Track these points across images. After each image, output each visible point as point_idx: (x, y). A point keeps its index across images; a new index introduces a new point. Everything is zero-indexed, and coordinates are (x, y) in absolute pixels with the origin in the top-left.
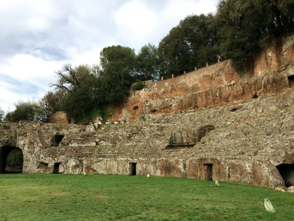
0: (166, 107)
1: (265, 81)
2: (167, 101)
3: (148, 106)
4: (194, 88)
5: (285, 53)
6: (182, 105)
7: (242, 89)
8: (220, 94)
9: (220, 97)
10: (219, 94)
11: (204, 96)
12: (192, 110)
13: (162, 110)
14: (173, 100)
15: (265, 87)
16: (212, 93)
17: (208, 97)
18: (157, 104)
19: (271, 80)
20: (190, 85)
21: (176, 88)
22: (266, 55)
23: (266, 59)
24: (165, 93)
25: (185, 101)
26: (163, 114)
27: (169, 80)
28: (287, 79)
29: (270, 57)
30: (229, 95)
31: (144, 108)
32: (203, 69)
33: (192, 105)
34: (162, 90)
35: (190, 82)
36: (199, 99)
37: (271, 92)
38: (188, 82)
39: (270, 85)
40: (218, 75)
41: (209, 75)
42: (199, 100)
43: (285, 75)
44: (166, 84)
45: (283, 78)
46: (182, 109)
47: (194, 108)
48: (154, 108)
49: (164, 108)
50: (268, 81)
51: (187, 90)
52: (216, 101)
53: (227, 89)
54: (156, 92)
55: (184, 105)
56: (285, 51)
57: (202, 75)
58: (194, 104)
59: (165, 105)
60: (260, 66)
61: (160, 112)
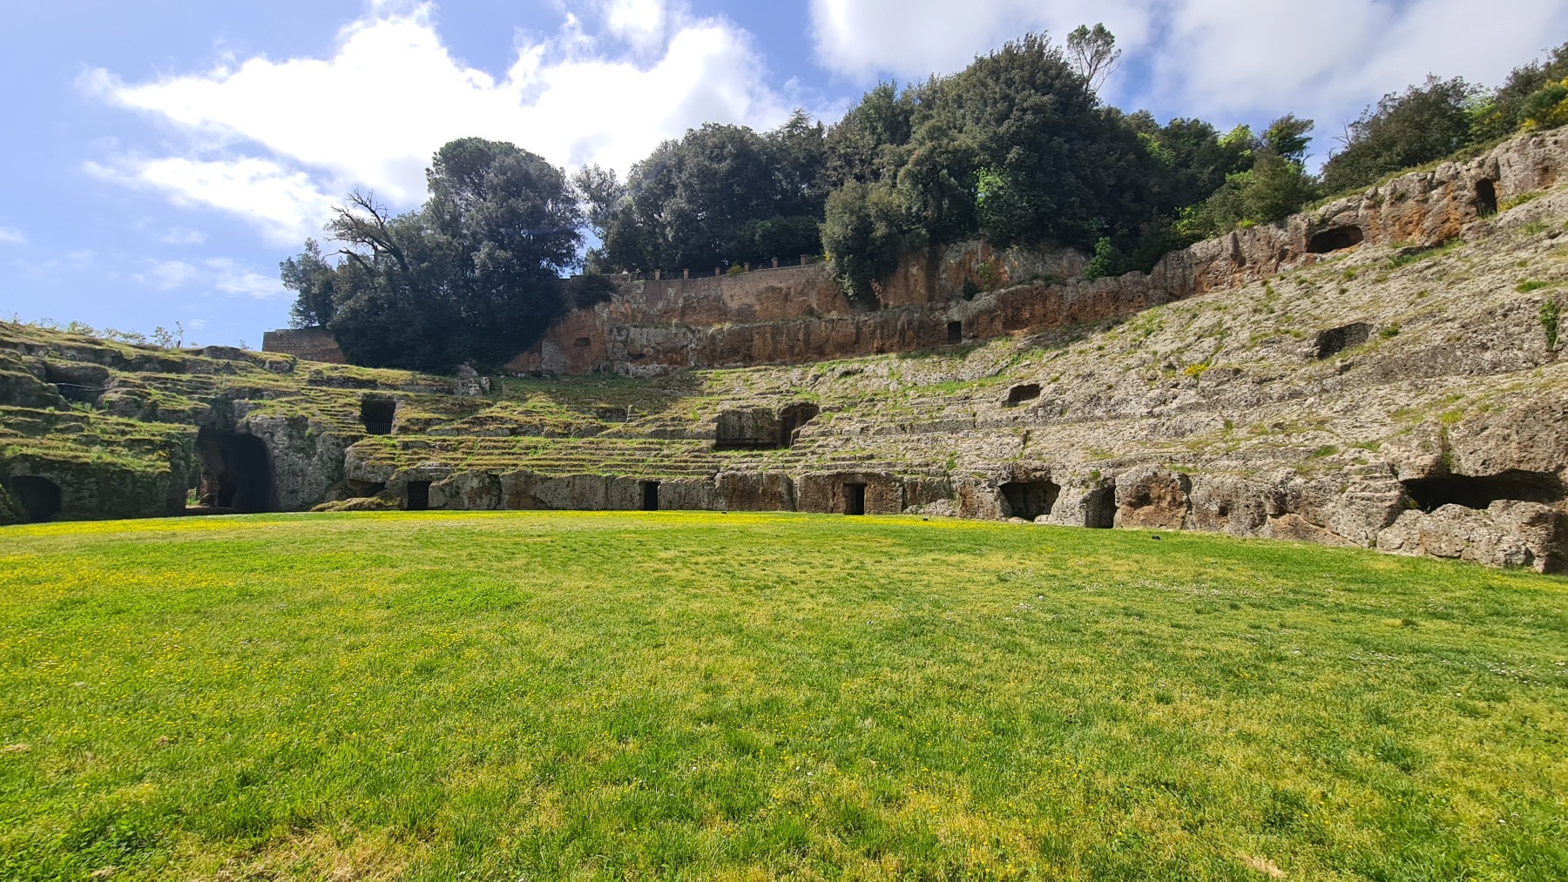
0: (673, 350)
1: (903, 326)
2: (676, 335)
3: (621, 342)
4: (744, 314)
5: (944, 276)
6: (715, 350)
7: (854, 331)
8: (807, 335)
9: (807, 343)
10: (805, 335)
11: (768, 335)
12: (739, 364)
13: (661, 356)
14: (690, 336)
15: (902, 333)
16: (789, 331)
17: (778, 338)
18: (648, 340)
19: (916, 323)
20: (734, 305)
21: (695, 305)
22: (907, 271)
23: (906, 278)
24: (665, 313)
25: (721, 340)
26: (665, 365)
27: (678, 283)
28: (946, 326)
29: (913, 275)
30: (827, 341)
31: (610, 345)
32: (769, 272)
33: (738, 353)
34: (660, 305)
35: (732, 296)
36: (757, 341)
37: (914, 346)
38: (726, 296)
39: (911, 333)
40: (802, 293)
41: (781, 289)
42: (755, 342)
43: (944, 319)
44: (671, 291)
45: (938, 323)
46: (714, 360)
47: (743, 360)
48: (639, 349)
49: (665, 353)
50: (910, 323)
51: (725, 314)
52: (796, 350)
53: (823, 328)
54: (644, 307)
55: (719, 350)
56: (944, 272)
57: (763, 286)
58: (743, 350)
59: (668, 345)
60: (893, 290)
61: (656, 359)
